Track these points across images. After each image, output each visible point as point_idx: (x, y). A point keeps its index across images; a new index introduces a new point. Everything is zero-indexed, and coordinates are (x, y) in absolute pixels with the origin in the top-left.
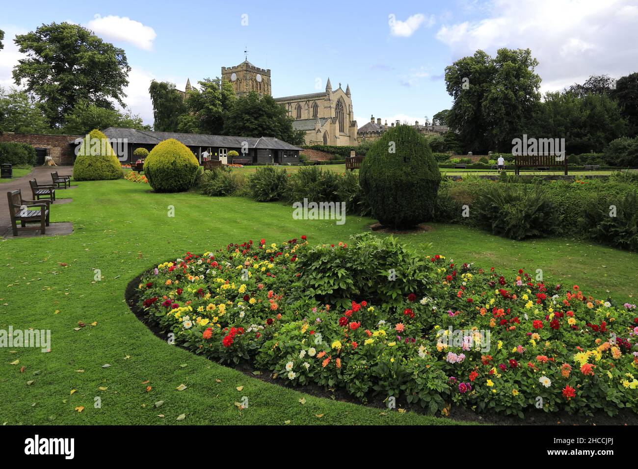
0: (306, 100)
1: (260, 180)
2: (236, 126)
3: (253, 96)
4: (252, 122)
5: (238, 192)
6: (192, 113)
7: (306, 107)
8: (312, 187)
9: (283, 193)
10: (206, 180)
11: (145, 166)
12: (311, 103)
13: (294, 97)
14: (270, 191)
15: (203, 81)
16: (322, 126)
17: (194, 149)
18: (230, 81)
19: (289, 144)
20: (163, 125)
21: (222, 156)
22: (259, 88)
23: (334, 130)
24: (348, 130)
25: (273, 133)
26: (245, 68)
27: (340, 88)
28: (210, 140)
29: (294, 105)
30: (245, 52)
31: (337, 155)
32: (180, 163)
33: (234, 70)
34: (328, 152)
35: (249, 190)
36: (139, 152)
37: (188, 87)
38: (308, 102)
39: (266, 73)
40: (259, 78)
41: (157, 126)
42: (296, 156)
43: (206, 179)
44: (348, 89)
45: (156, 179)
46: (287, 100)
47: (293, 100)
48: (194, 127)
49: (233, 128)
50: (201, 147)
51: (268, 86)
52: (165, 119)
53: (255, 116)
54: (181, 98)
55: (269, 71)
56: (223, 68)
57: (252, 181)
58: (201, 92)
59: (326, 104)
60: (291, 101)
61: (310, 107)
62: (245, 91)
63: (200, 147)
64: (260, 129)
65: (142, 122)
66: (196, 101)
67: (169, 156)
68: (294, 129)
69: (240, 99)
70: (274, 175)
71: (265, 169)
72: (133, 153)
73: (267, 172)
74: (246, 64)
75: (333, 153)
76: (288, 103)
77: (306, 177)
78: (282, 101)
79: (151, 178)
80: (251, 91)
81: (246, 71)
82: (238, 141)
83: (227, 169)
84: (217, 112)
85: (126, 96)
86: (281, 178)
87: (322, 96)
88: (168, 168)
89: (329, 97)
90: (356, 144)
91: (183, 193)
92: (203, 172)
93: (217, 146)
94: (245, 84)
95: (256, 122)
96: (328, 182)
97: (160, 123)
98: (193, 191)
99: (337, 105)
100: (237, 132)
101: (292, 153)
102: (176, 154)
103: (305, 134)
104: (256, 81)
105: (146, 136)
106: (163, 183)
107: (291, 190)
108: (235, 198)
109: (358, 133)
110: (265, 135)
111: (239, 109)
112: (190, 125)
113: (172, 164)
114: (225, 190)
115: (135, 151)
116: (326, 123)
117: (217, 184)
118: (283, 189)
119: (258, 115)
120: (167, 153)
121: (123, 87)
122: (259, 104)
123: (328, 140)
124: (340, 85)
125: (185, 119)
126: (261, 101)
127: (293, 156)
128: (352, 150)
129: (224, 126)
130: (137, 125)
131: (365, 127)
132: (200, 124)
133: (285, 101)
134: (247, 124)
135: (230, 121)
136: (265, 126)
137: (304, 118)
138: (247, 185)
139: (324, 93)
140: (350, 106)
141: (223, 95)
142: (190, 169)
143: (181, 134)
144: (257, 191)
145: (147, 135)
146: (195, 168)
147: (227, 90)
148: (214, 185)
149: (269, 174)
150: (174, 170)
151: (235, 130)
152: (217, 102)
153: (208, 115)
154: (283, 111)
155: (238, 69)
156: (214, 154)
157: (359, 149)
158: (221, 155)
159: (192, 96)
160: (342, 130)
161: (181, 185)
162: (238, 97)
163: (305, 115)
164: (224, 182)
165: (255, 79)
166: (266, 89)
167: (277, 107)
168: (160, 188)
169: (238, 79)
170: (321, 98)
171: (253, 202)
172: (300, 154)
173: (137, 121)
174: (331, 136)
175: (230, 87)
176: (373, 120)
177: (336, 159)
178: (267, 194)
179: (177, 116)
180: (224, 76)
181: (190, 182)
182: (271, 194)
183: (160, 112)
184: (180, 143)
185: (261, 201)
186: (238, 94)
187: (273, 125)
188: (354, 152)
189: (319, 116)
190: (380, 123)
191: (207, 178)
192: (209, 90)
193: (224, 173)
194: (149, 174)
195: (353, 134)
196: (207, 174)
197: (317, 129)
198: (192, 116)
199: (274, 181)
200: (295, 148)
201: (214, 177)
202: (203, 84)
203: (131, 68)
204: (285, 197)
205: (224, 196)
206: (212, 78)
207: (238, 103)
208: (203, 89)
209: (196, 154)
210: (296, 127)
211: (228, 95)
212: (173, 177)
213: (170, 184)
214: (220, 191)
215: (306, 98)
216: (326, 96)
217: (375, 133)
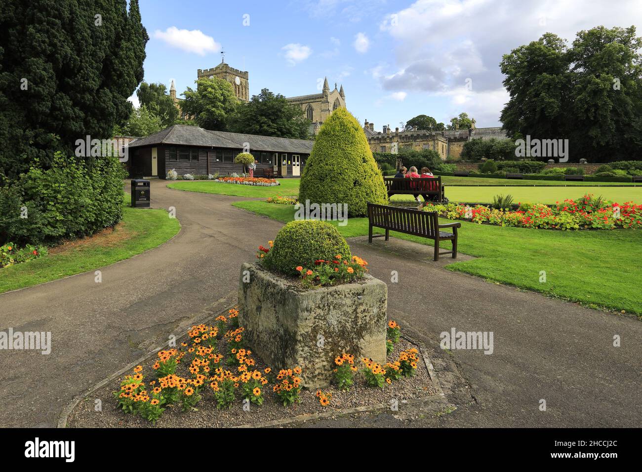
0: (298, 103)
12: (304, 106)
22: (237, 92)
27: (335, 88)
30: (222, 53)
33: (212, 72)
38: (300, 105)
39: (245, 76)
40: (238, 80)
55: (247, 72)
56: (199, 71)
59: (323, 106)
63: (275, 152)
74: (224, 65)
81: (226, 72)
87: (318, 98)
89: (327, 98)
99: (333, 108)
104: (235, 84)
139: (320, 94)
155: (216, 71)
165: (234, 82)
166: (244, 93)
170: (317, 100)
180: (200, 79)
215: (299, 101)
216: (323, 97)
217: (375, 140)
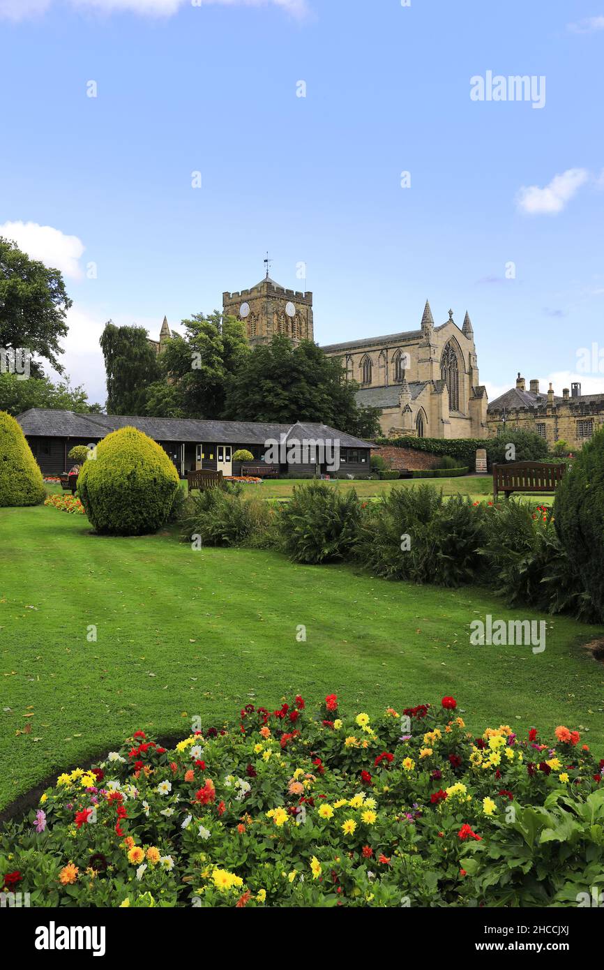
0: (381, 347)
1: (301, 515)
2: (247, 402)
3: (280, 343)
4: (277, 395)
5: (255, 539)
6: (171, 381)
7: (382, 362)
8: (420, 535)
9: (352, 545)
10: (192, 512)
11: (79, 481)
12: (391, 353)
13: (357, 343)
14: (324, 541)
15: (191, 319)
16: (414, 398)
17: (171, 447)
18: (238, 317)
19: (349, 436)
20: (121, 402)
21: (222, 460)
22: (290, 329)
23: (439, 406)
24: (467, 407)
25: (318, 414)
26: (264, 292)
27: (451, 320)
28: (200, 429)
29: (357, 359)
30: (266, 261)
31: (448, 458)
32: (143, 475)
33: (244, 297)
34: (428, 451)
35: (277, 536)
36: (77, 454)
37: (164, 333)
38: (385, 351)
39: (304, 300)
40: (291, 309)
41: (111, 405)
42: (363, 460)
43: (191, 508)
44: (467, 322)
45: (99, 507)
46: (344, 350)
47: (355, 348)
48: (173, 406)
49: (243, 406)
50: (186, 443)
51: (306, 323)
52: (126, 393)
53: (284, 381)
54: (152, 354)
55: (309, 294)
56: (226, 295)
57: (285, 515)
58: (187, 340)
59: (423, 353)
60: (352, 352)
61: (389, 361)
62: (265, 335)
63: (182, 442)
64: (293, 407)
65: (86, 398)
66: (178, 355)
67: (124, 461)
68: (359, 406)
69: (257, 350)
70: (332, 505)
71: (309, 489)
72: (67, 456)
73: (316, 497)
74: (268, 284)
75: (439, 453)
76: (347, 355)
77: (405, 510)
78: (334, 351)
79: (90, 507)
80: (276, 333)
81: (267, 296)
82: (252, 431)
83: (234, 488)
84: (215, 377)
85: (62, 352)
86: (348, 512)
87: (413, 339)
88: (121, 486)
90: (484, 435)
91: (148, 537)
92: (186, 495)
93: (214, 441)
94: (265, 322)
95: (286, 394)
96: (461, 524)
97: (115, 402)
98: (167, 534)
99: (445, 355)
100: (249, 413)
101: (355, 454)
102: (136, 458)
103: (381, 414)
104: (285, 316)
105: (91, 424)
106: (112, 516)
107: (370, 539)
108: (249, 553)
109: (488, 412)
110: (303, 419)
111: (253, 370)
112: (166, 403)
113: (128, 478)
114: (228, 534)
115: (71, 452)
116: (423, 393)
117: (214, 520)
118: (353, 537)
119: (289, 381)
120: (121, 456)
121: (59, 338)
122: (292, 359)
123: (427, 427)
124: (451, 313)
125: (159, 391)
126: (296, 352)
127: (358, 459)
128: (480, 447)
129: (227, 403)
130: (78, 404)
131: (504, 398)
132: (185, 402)
133: (340, 350)
134: (270, 399)
135: (238, 394)
136: (302, 402)
137: (377, 385)
138: (273, 525)
139: (417, 333)
140: (472, 356)
141: (226, 344)
142: (162, 488)
143: (150, 420)
144: (297, 539)
145: (93, 422)
146: (172, 486)
147: (233, 335)
148: (208, 523)
149: (322, 502)
150: (132, 490)
151: (246, 411)
152: (215, 358)
153: (198, 383)
154: (339, 371)
155: (252, 294)
156: (207, 457)
157: (496, 445)
158: (221, 458)
159: (171, 348)
160: (454, 406)
161: (145, 520)
162: (252, 347)
163: (378, 378)
164: (226, 516)
165: (284, 312)
166: (303, 330)
167: (325, 364)
168: (106, 527)
169: (252, 313)
170: (412, 342)
171: (287, 563)
172: (371, 456)
173: (79, 397)
174: (431, 420)
175: (239, 328)
176: (521, 385)
177: (445, 465)
178: (317, 547)
179: (146, 385)
180: (227, 308)
181: (161, 514)
182: (327, 547)
183: (118, 379)
184: (144, 435)
185: (304, 562)
186: (252, 341)
187: (319, 399)
188: (485, 450)
189: (408, 378)
190: (537, 390)
191: (194, 507)
192: (202, 335)
193: (228, 497)
194: (86, 498)
195: (479, 413)
196: (193, 497)
197: (403, 406)
198: (169, 383)
199: (333, 517)
200: (362, 443)
201: (208, 505)
202: (190, 325)
203: (71, 302)
204: (358, 556)
205: (227, 547)
206: (208, 312)
207: (253, 358)
208: (191, 334)
209: (175, 456)
210: (362, 401)
211: (235, 344)
212: (129, 505)
213: (124, 520)
214: (219, 536)
215: (381, 344)
216: (421, 337)
217: (526, 411)
